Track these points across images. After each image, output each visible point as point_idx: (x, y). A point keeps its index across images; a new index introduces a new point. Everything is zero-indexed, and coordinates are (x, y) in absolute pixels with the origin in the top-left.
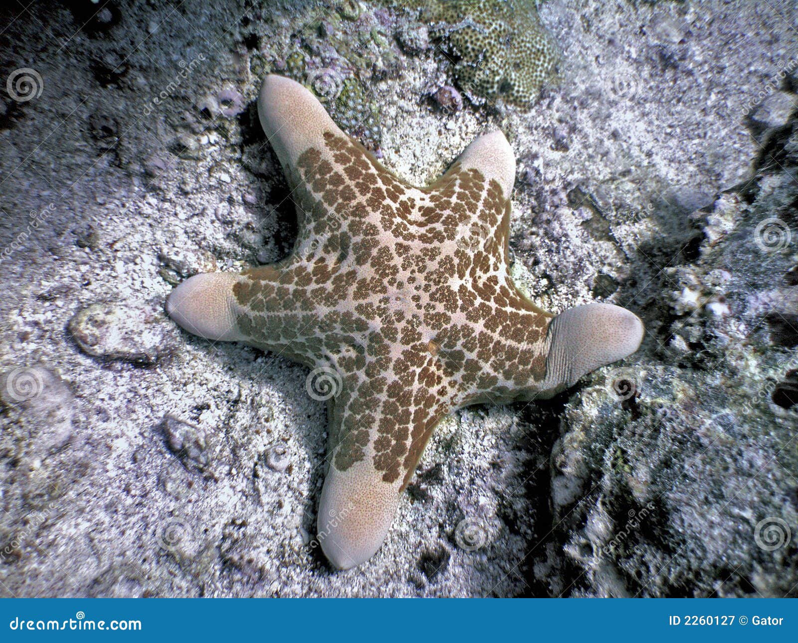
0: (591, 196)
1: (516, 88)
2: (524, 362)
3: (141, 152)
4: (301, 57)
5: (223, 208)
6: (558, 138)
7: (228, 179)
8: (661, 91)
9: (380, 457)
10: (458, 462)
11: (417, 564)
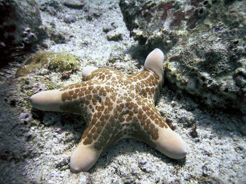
0: (114, 59)
1: (73, 63)
2: (153, 79)
3: (21, 150)
4: (30, 92)
5: (55, 140)
6: (92, 62)
7: (48, 132)
8: (91, 49)
9: (160, 125)
10: (168, 114)
11: (192, 138)
